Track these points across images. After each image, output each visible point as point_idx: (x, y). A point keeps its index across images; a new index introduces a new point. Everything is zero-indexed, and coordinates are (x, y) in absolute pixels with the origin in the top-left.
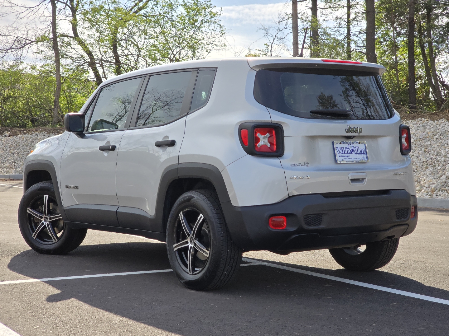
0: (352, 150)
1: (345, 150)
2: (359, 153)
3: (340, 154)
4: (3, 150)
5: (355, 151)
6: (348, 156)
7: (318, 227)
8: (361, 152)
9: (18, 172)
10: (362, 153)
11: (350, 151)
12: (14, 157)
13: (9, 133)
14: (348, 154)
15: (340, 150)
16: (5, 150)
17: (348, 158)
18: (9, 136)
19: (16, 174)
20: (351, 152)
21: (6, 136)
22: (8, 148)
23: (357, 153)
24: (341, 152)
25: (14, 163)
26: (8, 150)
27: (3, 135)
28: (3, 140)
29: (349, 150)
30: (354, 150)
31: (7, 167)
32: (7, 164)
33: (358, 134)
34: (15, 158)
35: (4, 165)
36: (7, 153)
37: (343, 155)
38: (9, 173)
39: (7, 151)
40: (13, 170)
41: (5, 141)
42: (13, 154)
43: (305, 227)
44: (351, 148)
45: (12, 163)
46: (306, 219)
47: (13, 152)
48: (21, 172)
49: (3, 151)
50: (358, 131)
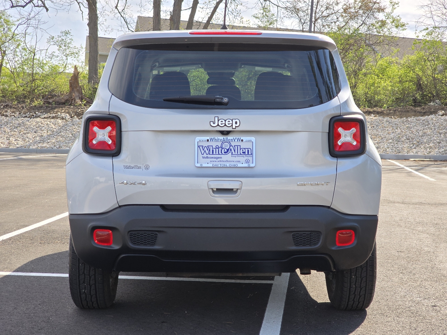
0: (228, 150)
2: (239, 153)
3: (205, 155)
4: (432, 129)
5: (233, 151)
6: (217, 158)
7: (151, 247)
8: (244, 152)
9: (440, 153)
11: (223, 151)
12: (440, 137)
13: (443, 112)
14: (220, 154)
15: (205, 149)
16: (433, 129)
17: (217, 160)
18: (443, 115)
19: (438, 155)
20: (225, 152)
21: (439, 115)
22: (437, 128)
23: (236, 153)
24: (207, 152)
25: (439, 143)
26: (437, 129)
27: (437, 114)
28: (434, 119)
29: (221, 150)
30: (231, 150)
31: (430, 148)
32: (431, 145)
33: (233, 128)
34: (441, 139)
35: (429, 145)
36: (435, 133)
37: (209, 156)
38: (431, 154)
39: (435, 131)
40: (436, 151)
41: (435, 120)
42: (441, 134)
43: (131, 245)
44: (227, 147)
45: (437, 143)
46: (132, 235)
47: (441, 132)
48: (443, 152)
49: (431, 131)
50: (232, 124)
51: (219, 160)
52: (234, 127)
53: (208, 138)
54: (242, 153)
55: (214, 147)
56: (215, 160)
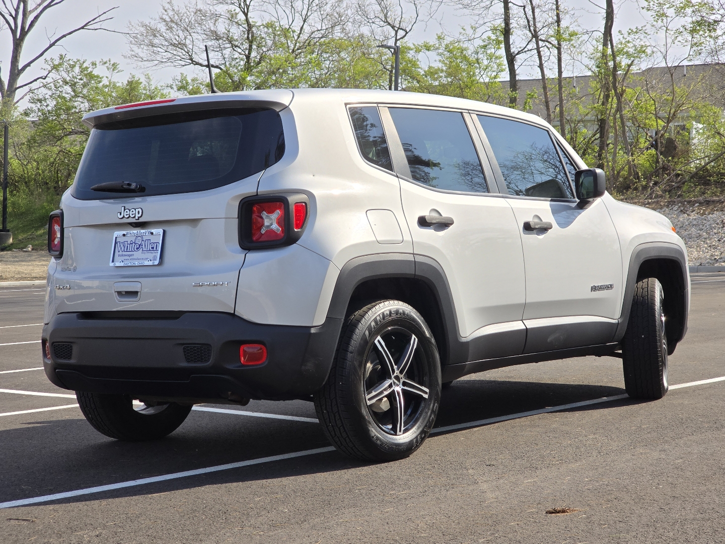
1: (128, 245)
2: (148, 249)
3: (120, 253)
5: (144, 247)
7: (68, 361)
8: (153, 248)
10: (155, 249)
11: (135, 247)
14: (132, 251)
15: (122, 246)
20: (137, 249)
23: (146, 249)
24: (123, 249)
30: (142, 246)
37: (124, 253)
43: (55, 359)
44: (139, 242)
46: (55, 348)
50: (135, 214)
51: (131, 257)
52: (137, 218)
53: (125, 232)
54: (151, 249)
55: (129, 243)
56: (128, 257)
